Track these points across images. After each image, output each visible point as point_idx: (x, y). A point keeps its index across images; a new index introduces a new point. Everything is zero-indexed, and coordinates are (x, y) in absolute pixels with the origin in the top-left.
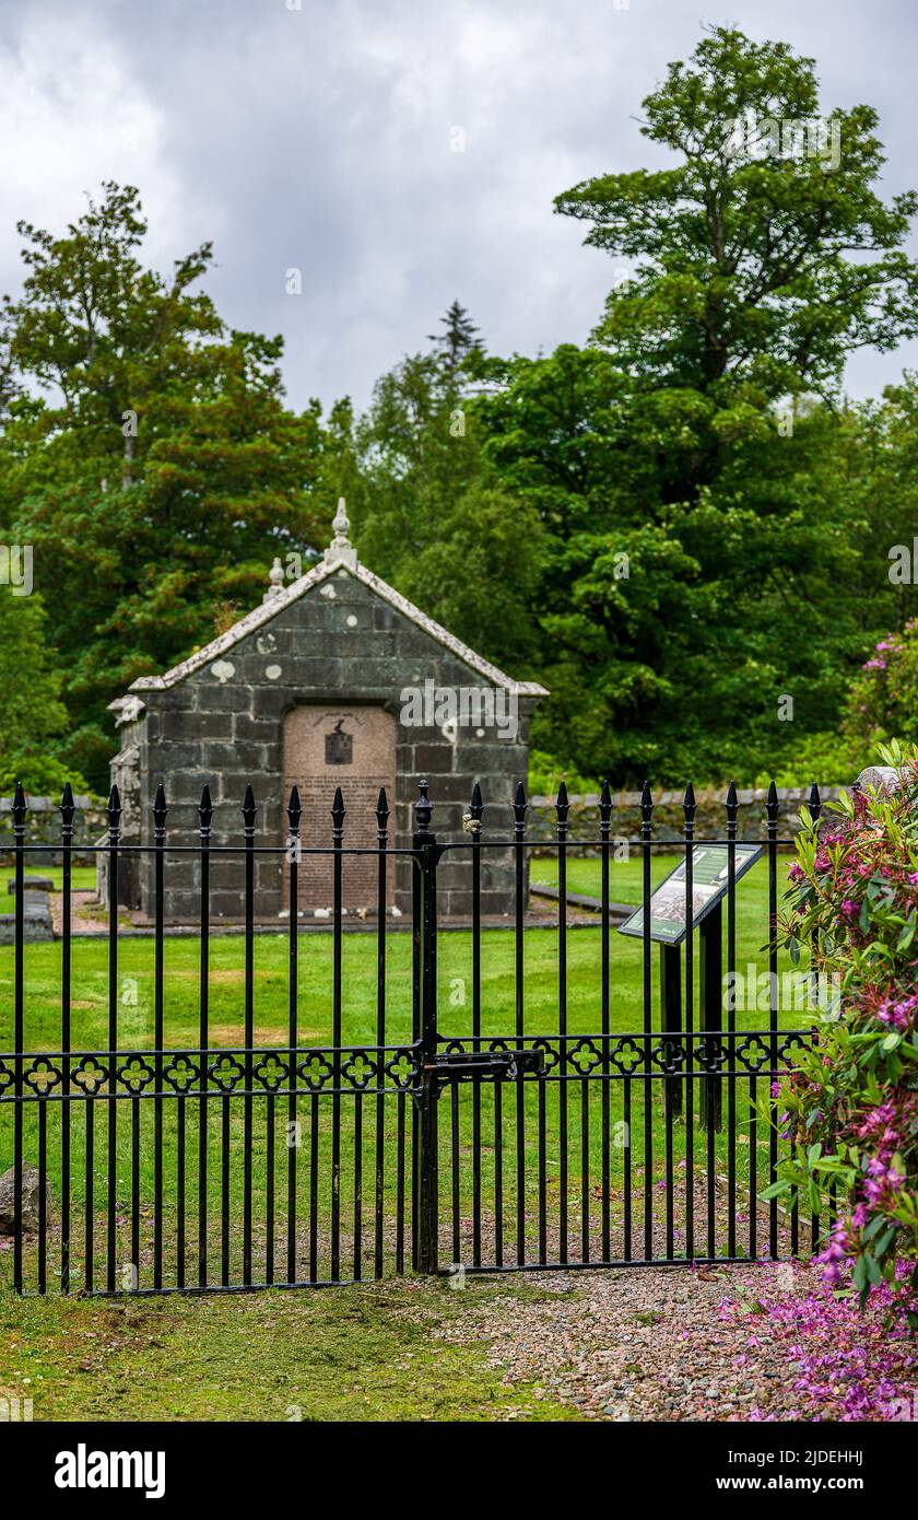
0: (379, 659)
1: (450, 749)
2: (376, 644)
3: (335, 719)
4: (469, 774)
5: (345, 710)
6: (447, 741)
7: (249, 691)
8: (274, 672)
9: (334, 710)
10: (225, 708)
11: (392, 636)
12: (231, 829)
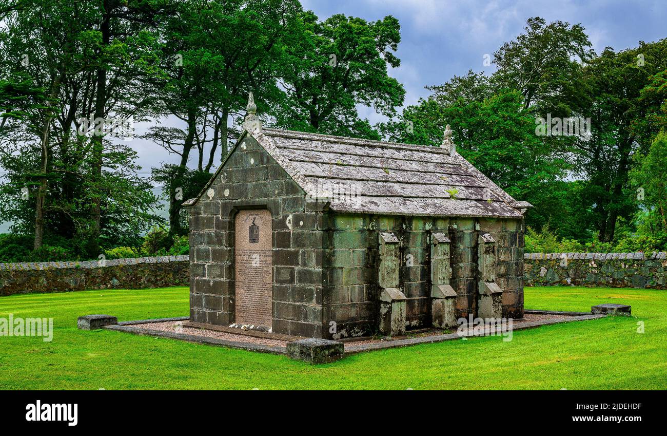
0: (263, 182)
1: (290, 232)
2: (261, 173)
3: (252, 217)
4: (297, 249)
5: (256, 212)
6: (288, 228)
7: (219, 203)
8: (227, 193)
9: (252, 212)
10: (212, 213)
11: (267, 168)
12: (214, 278)
